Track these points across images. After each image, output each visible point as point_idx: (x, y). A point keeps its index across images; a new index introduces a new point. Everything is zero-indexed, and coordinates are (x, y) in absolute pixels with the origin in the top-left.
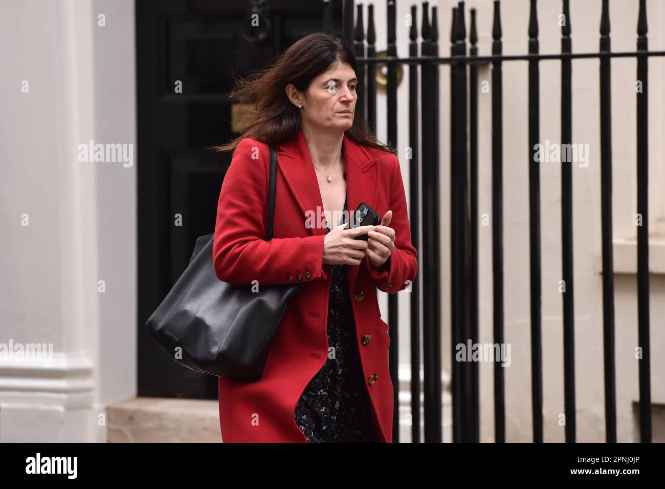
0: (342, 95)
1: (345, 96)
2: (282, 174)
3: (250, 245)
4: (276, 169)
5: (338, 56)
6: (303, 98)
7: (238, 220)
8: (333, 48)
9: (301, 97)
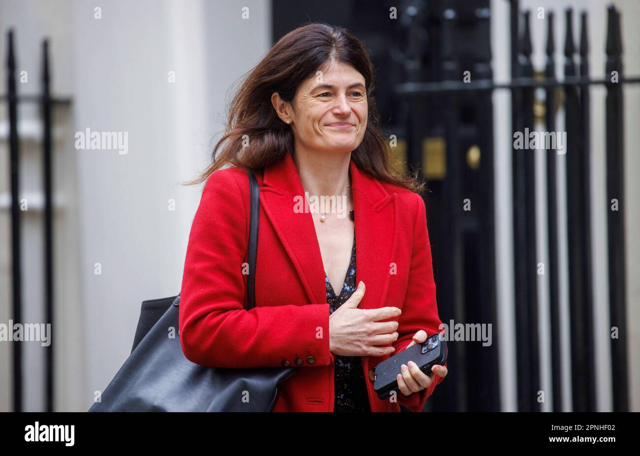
0: (337, 105)
1: (338, 107)
2: (264, 210)
3: (231, 316)
4: (259, 209)
5: (333, 53)
6: (291, 108)
7: (210, 276)
8: (329, 42)
9: (288, 109)
